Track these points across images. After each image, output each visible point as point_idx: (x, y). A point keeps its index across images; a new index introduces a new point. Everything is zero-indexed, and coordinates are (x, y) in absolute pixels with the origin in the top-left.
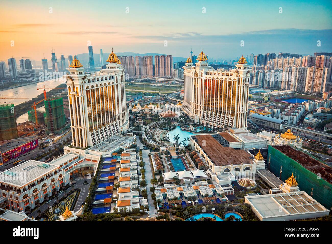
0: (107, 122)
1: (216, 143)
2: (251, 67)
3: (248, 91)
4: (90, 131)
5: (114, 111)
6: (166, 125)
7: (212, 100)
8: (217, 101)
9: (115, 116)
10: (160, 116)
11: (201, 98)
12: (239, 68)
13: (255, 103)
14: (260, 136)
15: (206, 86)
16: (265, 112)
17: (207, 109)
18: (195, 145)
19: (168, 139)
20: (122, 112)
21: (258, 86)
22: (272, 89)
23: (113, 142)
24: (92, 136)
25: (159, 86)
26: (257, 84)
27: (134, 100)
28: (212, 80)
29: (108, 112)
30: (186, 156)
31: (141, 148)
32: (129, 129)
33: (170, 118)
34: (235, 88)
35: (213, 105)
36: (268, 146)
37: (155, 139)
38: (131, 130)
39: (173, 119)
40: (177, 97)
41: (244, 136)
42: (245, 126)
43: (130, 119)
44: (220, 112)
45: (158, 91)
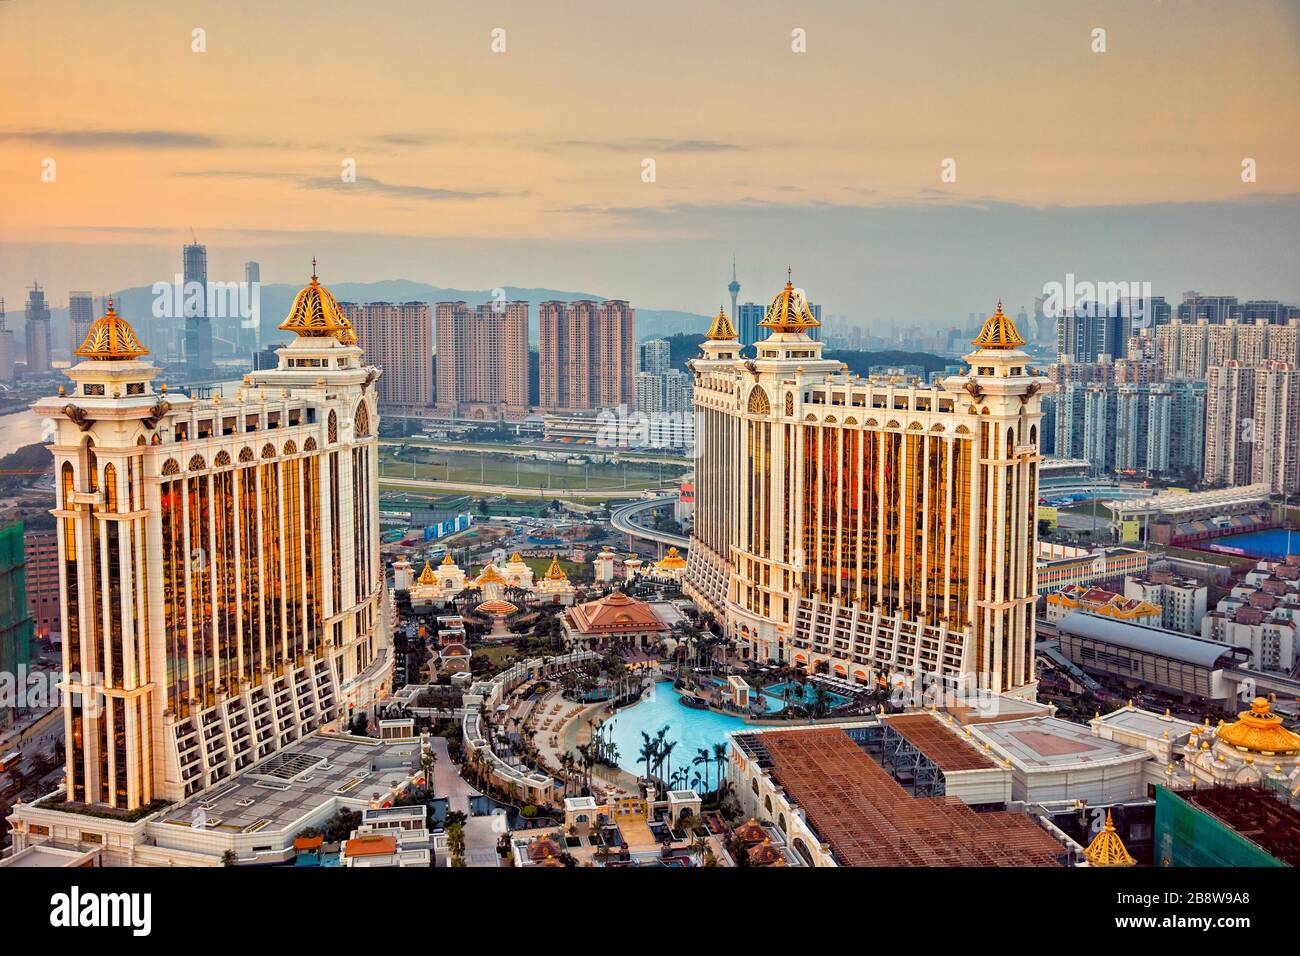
0: (269, 658)
1: (870, 778)
2: (1044, 369)
3: (1032, 493)
4: (172, 710)
5: (314, 600)
6: (597, 675)
7: (844, 541)
8: (875, 543)
9: (315, 623)
10: (566, 624)
11: (787, 528)
12: (981, 371)
13: (1070, 552)
14: (1107, 734)
15: (815, 463)
16: (1130, 605)
17: (819, 586)
18: (756, 789)
19: (607, 755)
20: (358, 602)
21: (1085, 463)
22: (1157, 483)
23: (303, 773)
24: (183, 739)
25: (564, 463)
26: (1077, 452)
27: (426, 539)
28: (846, 432)
29: (278, 601)
30: (710, 851)
31: (459, 803)
32: (396, 698)
33: (621, 636)
34: (967, 473)
35: (854, 565)
36: (1153, 791)
37: (535, 755)
38: (405, 701)
39: (638, 641)
40: (657, 519)
41: (1020, 736)
42: (1027, 677)
43: (399, 640)
44: (891, 606)
45: (553, 487)
